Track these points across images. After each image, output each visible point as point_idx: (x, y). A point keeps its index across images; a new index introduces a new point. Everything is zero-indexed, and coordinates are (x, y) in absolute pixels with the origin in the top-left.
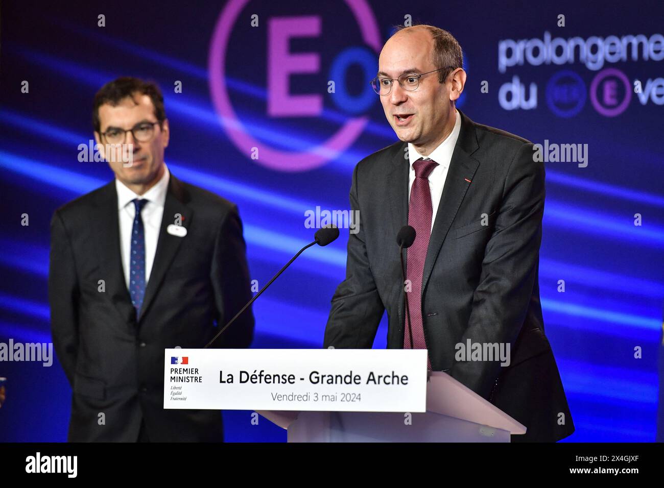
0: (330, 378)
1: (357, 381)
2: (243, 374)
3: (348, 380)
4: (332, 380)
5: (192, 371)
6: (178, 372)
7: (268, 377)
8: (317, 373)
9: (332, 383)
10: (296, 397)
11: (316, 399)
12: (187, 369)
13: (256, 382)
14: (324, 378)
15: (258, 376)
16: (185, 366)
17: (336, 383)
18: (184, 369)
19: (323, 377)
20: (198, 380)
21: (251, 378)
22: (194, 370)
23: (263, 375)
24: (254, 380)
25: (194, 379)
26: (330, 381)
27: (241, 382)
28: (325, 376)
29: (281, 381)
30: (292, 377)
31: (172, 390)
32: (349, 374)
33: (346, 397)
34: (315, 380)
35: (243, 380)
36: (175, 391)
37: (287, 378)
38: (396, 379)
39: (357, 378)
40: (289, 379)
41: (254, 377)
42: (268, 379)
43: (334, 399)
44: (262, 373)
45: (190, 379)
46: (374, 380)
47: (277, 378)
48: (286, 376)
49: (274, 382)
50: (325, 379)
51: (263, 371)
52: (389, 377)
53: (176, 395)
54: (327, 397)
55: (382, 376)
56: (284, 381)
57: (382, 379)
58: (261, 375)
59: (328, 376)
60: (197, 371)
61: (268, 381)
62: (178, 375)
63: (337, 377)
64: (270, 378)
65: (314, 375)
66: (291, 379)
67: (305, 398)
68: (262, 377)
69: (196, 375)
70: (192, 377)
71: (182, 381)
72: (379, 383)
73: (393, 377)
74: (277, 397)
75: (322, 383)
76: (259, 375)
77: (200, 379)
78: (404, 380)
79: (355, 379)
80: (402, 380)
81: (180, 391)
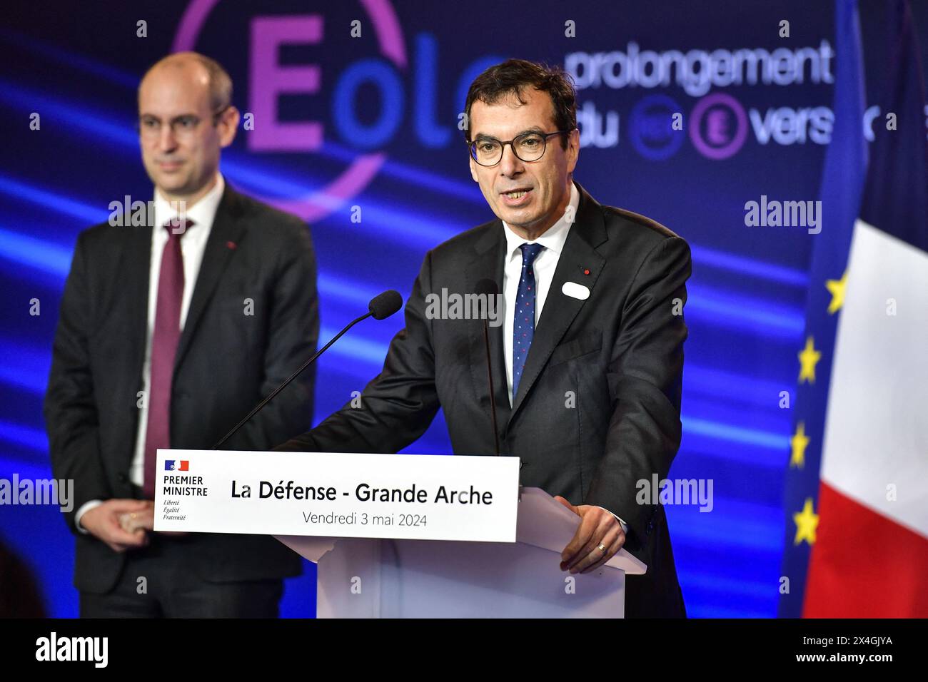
0: (385, 493)
1: (422, 499)
2: (264, 485)
3: (409, 496)
4: (387, 496)
5: (193, 480)
6: (175, 481)
7: (299, 490)
8: (367, 487)
9: (387, 500)
10: (337, 518)
11: (365, 521)
12: (187, 478)
13: (282, 497)
14: (376, 493)
15: (284, 488)
16: (184, 474)
17: (393, 500)
18: (182, 478)
19: (375, 491)
20: (202, 493)
21: (276, 492)
22: (197, 479)
23: (292, 488)
24: (279, 495)
25: (196, 491)
26: (384, 498)
27: (261, 496)
28: (378, 490)
29: (316, 497)
30: (331, 491)
31: (165, 506)
32: (412, 489)
33: (406, 520)
34: (364, 496)
35: (264, 494)
36: (170, 507)
37: (324, 492)
38: (475, 496)
39: (422, 494)
40: (328, 493)
41: (279, 490)
42: (299, 493)
43: (390, 521)
44: (291, 485)
45: (191, 491)
46: (445, 497)
47: (311, 492)
48: (323, 489)
49: (307, 498)
50: (378, 495)
51: (292, 482)
52: (467, 493)
53: (171, 513)
54: (381, 519)
55: (456, 492)
56: (321, 496)
57: (456, 496)
58: (289, 488)
59: (382, 491)
60: (200, 480)
61: (298, 495)
62: (175, 486)
63: (394, 492)
64: (302, 492)
65: (364, 489)
66: (330, 494)
67: (350, 520)
68: (291, 490)
69: (200, 486)
70: (194, 489)
71: (180, 494)
72: (452, 502)
73: (472, 494)
74: (310, 518)
75: (374, 500)
76: (286, 488)
77: (204, 492)
78: (486, 498)
79: (419, 496)
80: (484, 497)
81: (177, 507)
